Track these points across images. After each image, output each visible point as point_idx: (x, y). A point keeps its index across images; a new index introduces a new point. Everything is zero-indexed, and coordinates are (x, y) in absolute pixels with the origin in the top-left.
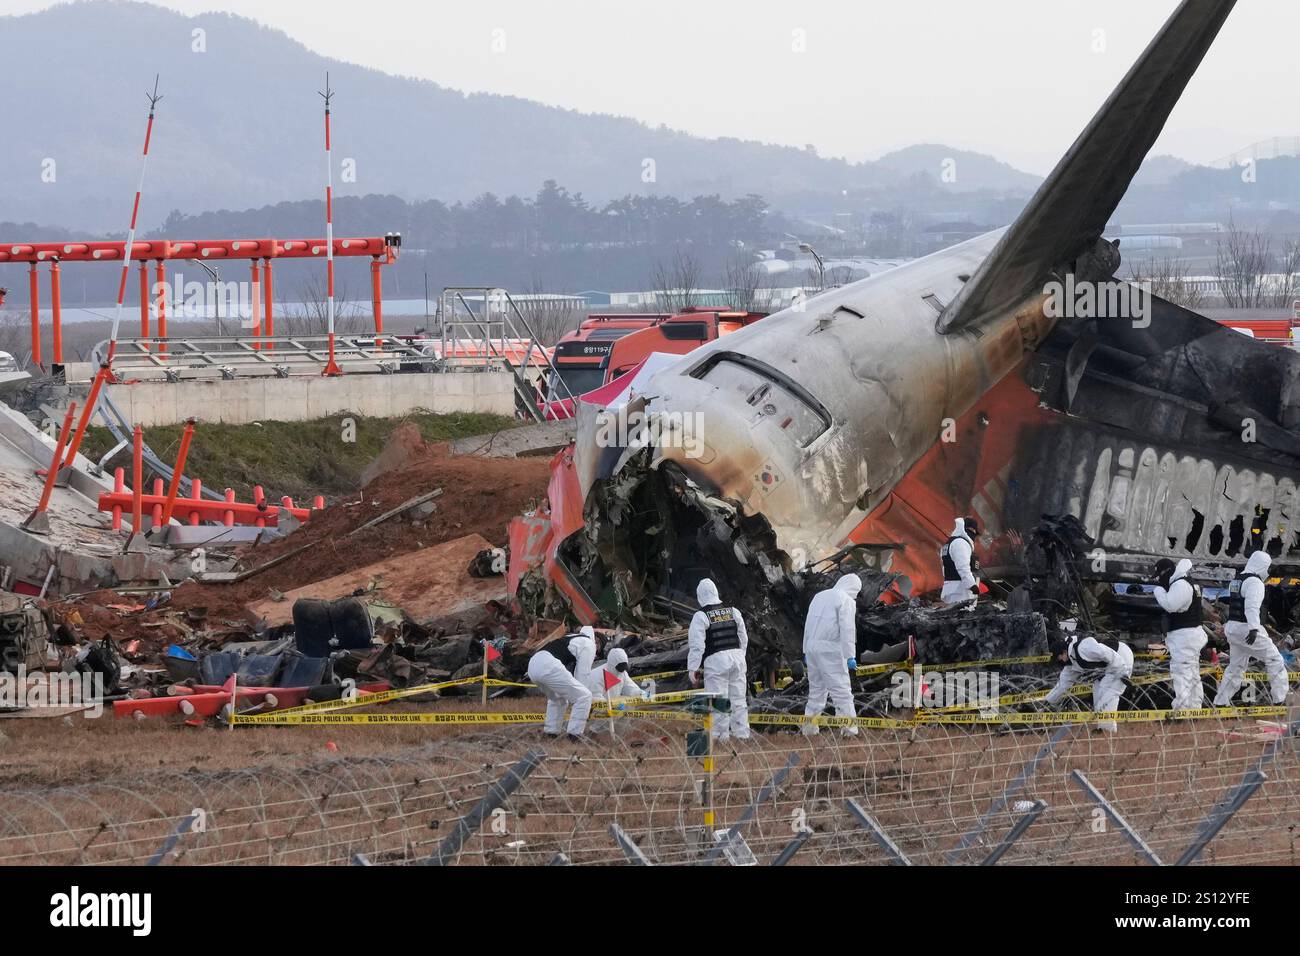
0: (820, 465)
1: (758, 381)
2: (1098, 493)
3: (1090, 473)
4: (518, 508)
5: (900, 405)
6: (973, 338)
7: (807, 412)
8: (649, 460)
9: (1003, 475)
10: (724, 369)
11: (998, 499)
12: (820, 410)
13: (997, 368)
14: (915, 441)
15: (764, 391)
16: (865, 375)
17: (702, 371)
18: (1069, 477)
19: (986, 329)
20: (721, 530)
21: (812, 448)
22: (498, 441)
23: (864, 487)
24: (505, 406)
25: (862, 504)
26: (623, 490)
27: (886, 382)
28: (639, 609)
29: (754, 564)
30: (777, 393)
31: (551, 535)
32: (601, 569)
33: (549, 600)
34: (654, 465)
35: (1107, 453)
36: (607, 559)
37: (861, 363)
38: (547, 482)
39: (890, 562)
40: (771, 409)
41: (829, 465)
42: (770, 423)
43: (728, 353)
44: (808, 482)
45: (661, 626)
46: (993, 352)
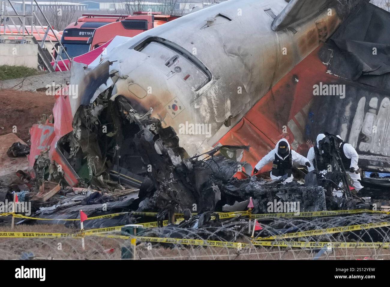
0: (205, 101)
1: (172, 54)
2: (357, 121)
3: (354, 110)
4: (36, 119)
5: (250, 70)
6: (291, 34)
7: (198, 72)
8: (110, 95)
9: (305, 109)
10: (153, 46)
11: (302, 123)
12: (205, 71)
13: (304, 50)
14: (258, 90)
15: (175, 59)
16: (231, 53)
17: (141, 46)
18: (342, 113)
19: (299, 29)
20: (148, 135)
21: (200, 91)
22: (27, 82)
23: (228, 114)
24: (32, 62)
25: (227, 123)
26: (95, 111)
27: (242, 57)
28: (101, 178)
29: (165, 155)
30: (182, 61)
31: (54, 135)
32: (81, 154)
33: (51, 171)
34: (113, 98)
35: (363, 100)
36: (85, 149)
37: (229, 46)
38: (52, 106)
39: (241, 156)
40: (178, 69)
41: (210, 101)
42: (178, 77)
43: (156, 38)
44: (198, 110)
45: (113, 187)
46: (302, 42)
